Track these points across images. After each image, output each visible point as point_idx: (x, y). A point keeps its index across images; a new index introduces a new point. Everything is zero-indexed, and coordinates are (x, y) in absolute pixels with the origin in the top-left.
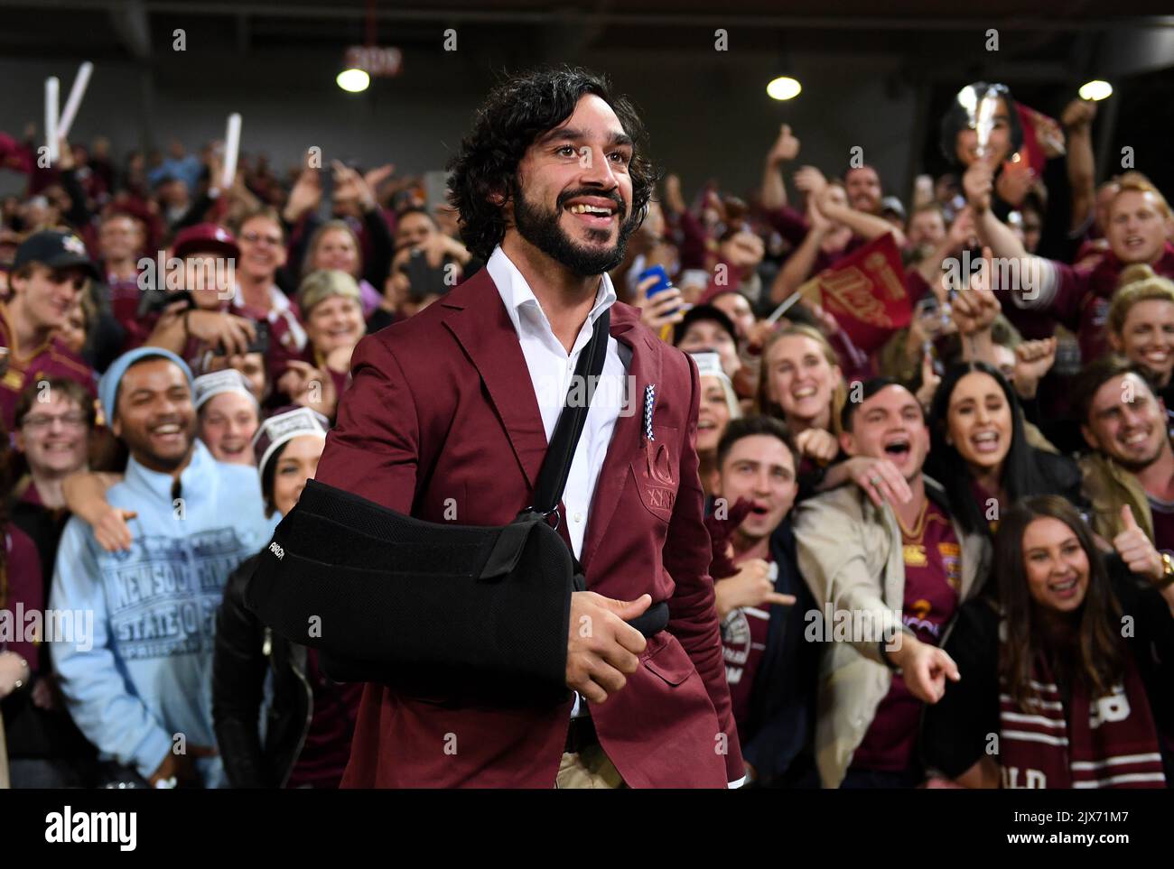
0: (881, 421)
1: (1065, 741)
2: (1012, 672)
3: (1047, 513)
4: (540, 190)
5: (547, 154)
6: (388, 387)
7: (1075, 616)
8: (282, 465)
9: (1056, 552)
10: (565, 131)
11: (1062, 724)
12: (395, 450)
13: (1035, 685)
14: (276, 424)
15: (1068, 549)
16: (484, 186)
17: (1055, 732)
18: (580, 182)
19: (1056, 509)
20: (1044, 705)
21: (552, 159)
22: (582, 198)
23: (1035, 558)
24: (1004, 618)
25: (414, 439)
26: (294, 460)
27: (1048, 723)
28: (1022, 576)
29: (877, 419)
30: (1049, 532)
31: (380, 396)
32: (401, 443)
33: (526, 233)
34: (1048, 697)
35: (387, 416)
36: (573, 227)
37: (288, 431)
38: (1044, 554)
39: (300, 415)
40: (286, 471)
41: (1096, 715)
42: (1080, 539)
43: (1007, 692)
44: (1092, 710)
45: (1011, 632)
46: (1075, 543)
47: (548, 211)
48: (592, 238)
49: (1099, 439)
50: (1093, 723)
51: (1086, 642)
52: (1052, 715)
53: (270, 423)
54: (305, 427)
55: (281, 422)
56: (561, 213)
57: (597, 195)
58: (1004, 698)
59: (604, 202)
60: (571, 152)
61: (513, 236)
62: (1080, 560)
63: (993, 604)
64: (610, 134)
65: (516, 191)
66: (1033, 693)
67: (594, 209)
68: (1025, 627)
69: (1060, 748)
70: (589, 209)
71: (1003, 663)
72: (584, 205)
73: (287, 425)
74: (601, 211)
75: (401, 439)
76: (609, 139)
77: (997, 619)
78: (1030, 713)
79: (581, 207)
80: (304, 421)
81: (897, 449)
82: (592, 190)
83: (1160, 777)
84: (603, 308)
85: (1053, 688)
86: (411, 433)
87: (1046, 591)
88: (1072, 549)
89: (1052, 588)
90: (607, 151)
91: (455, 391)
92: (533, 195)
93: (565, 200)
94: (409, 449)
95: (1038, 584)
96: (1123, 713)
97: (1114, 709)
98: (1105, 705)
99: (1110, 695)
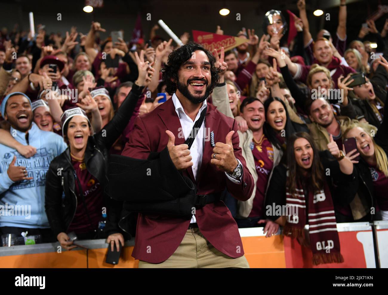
0: (252, 112)
1: (305, 207)
2: (290, 186)
4: (182, 79)
5: (185, 68)
6: (141, 132)
7: (309, 170)
9: (304, 148)
10: (190, 62)
11: (304, 201)
12: (143, 149)
13: (297, 190)
14: (69, 112)
16: (169, 77)
17: (302, 204)
18: (193, 76)
19: (304, 136)
20: (299, 196)
21: (186, 70)
22: (193, 81)
23: (297, 150)
24: (288, 169)
25: (149, 146)
26: (74, 123)
27: (300, 201)
28: (293, 156)
29: (251, 111)
30: (301, 142)
31: (139, 134)
32: (144, 147)
33: (181, 91)
34: (301, 193)
35: (141, 140)
36: (191, 89)
37: (72, 114)
38: (300, 149)
39: (77, 109)
41: (316, 199)
42: (311, 144)
43: (288, 192)
44: (314, 198)
45: (290, 174)
46: (309, 145)
47: (185, 85)
48: (196, 93)
50: (314, 202)
51: (314, 177)
52: (301, 199)
53: (66, 111)
54: (78, 113)
55: (70, 111)
56: (188, 85)
57: (198, 80)
58: (288, 194)
59: (200, 82)
60: (191, 68)
61: (178, 91)
62: (311, 150)
63: (285, 165)
64: (202, 62)
65: (177, 78)
66: (296, 192)
67: (198, 84)
69: (303, 209)
70: (196, 84)
71: (288, 183)
72: (195, 83)
73: (72, 112)
74: (200, 84)
75: (144, 146)
76: (202, 64)
77: (286, 170)
78: (295, 198)
79: (194, 84)
80: (78, 111)
81: (256, 120)
82: (197, 79)
83: (334, 218)
84: (203, 108)
85: (302, 191)
86: (148, 145)
87: (301, 161)
88: (308, 147)
89: (303, 160)
90: (202, 67)
91: (160, 134)
92: (181, 80)
93: (190, 81)
94: (147, 148)
95: (298, 158)
96: (324, 198)
97: (321, 197)
98: (318, 196)
99: (320, 193)
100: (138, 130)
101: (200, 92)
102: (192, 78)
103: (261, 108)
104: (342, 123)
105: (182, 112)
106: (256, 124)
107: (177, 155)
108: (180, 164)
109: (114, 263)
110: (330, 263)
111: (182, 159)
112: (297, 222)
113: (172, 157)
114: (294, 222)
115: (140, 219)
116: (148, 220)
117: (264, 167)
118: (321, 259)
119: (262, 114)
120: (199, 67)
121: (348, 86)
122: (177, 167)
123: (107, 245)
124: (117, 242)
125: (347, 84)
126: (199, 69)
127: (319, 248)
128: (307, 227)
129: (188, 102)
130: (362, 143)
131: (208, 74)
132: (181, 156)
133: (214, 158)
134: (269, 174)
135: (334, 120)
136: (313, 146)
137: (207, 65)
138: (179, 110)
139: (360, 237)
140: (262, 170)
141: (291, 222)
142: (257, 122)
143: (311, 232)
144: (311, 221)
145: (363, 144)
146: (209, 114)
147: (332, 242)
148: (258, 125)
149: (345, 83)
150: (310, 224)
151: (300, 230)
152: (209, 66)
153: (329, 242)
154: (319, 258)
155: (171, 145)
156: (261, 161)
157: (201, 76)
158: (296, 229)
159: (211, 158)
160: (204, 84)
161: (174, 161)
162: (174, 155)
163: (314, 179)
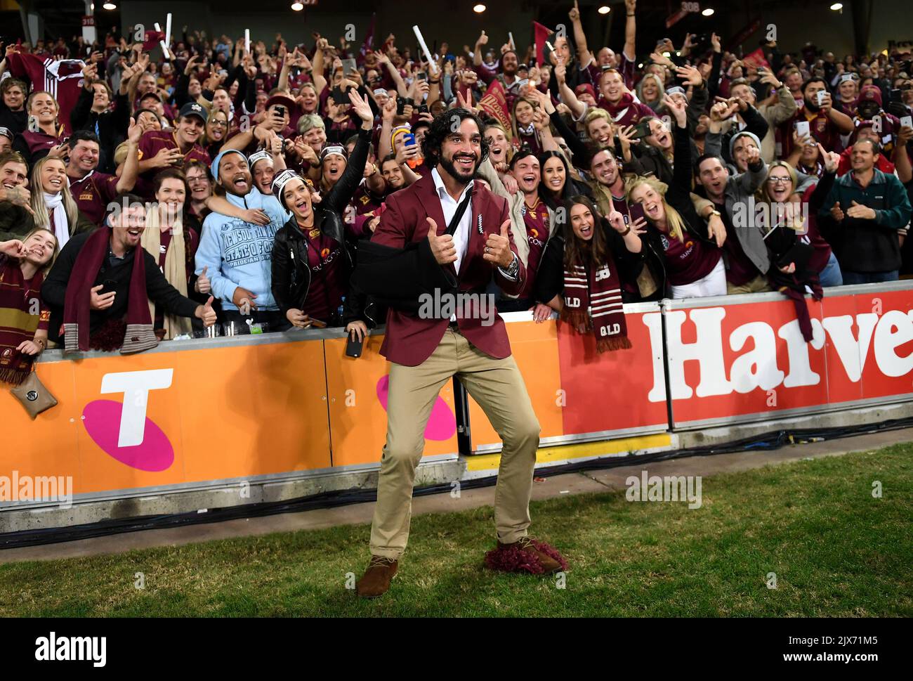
0: (525, 169)
1: (587, 287)
2: (568, 263)
3: (579, 202)
4: (447, 153)
5: (450, 141)
6: (395, 214)
7: (590, 242)
8: (286, 195)
9: (583, 217)
10: (457, 133)
11: (586, 280)
12: (396, 234)
13: (576, 267)
15: (587, 215)
16: (430, 149)
17: (584, 283)
18: (460, 151)
19: (583, 200)
20: (579, 274)
21: (452, 142)
22: (460, 157)
23: (575, 219)
24: (565, 243)
27: (581, 280)
28: (571, 226)
29: (523, 167)
30: (579, 209)
31: (392, 216)
33: (444, 166)
34: (581, 271)
36: (458, 166)
38: (578, 217)
40: (288, 196)
41: (599, 276)
42: (591, 211)
43: (567, 270)
44: (597, 274)
45: (567, 248)
46: (589, 212)
47: (450, 159)
48: (463, 171)
49: (595, 176)
50: (597, 280)
51: (594, 249)
52: (582, 277)
56: (454, 161)
57: (466, 156)
58: (566, 272)
59: (468, 158)
60: (458, 141)
61: (440, 165)
62: (591, 219)
64: (472, 134)
65: (441, 152)
66: (575, 270)
67: (465, 161)
68: (572, 245)
69: (585, 289)
70: (463, 161)
71: (565, 259)
72: (462, 159)
74: (468, 161)
75: (399, 231)
76: (472, 136)
77: (563, 243)
78: (575, 277)
81: (529, 180)
82: (464, 155)
83: (620, 297)
84: (469, 187)
85: (583, 268)
86: (402, 230)
87: (579, 232)
88: (588, 215)
89: (582, 230)
90: (471, 140)
91: (417, 216)
92: (445, 155)
93: (456, 157)
94: (401, 234)
95: (576, 229)
96: (608, 274)
97: (605, 274)
98: (602, 273)
99: (603, 269)
100: (391, 212)
101: (468, 170)
102: (458, 153)
103: (535, 165)
104: (627, 182)
105: (444, 192)
106: (529, 185)
107: (440, 248)
108: (442, 258)
109: (356, 355)
110: (616, 349)
111: (445, 253)
112: (578, 305)
113: (433, 250)
114: (575, 305)
115: (391, 313)
116: (400, 316)
117: (537, 238)
118: (606, 346)
119: (537, 172)
120: (468, 140)
121: (629, 138)
122: (439, 262)
123: (347, 334)
124: (359, 332)
125: (629, 136)
126: (468, 143)
127: (603, 334)
128: (590, 309)
129: (452, 180)
130: (648, 204)
131: (478, 148)
132: (444, 250)
133: (487, 252)
134: (544, 246)
135: (619, 179)
136: (593, 213)
137: (477, 138)
138: (441, 189)
139: (646, 320)
140: (536, 242)
141: (571, 305)
142: (530, 183)
143: (594, 316)
144: (593, 302)
145: (649, 206)
146: (476, 193)
147: (618, 325)
148: (531, 186)
149: (627, 135)
150: (593, 306)
151: (582, 315)
152: (479, 138)
153: (615, 325)
154: (604, 344)
155: (432, 235)
156: (534, 230)
157: (470, 151)
158: (577, 314)
159: (484, 253)
160: (473, 160)
161: (436, 255)
162: (436, 248)
163: (594, 253)
